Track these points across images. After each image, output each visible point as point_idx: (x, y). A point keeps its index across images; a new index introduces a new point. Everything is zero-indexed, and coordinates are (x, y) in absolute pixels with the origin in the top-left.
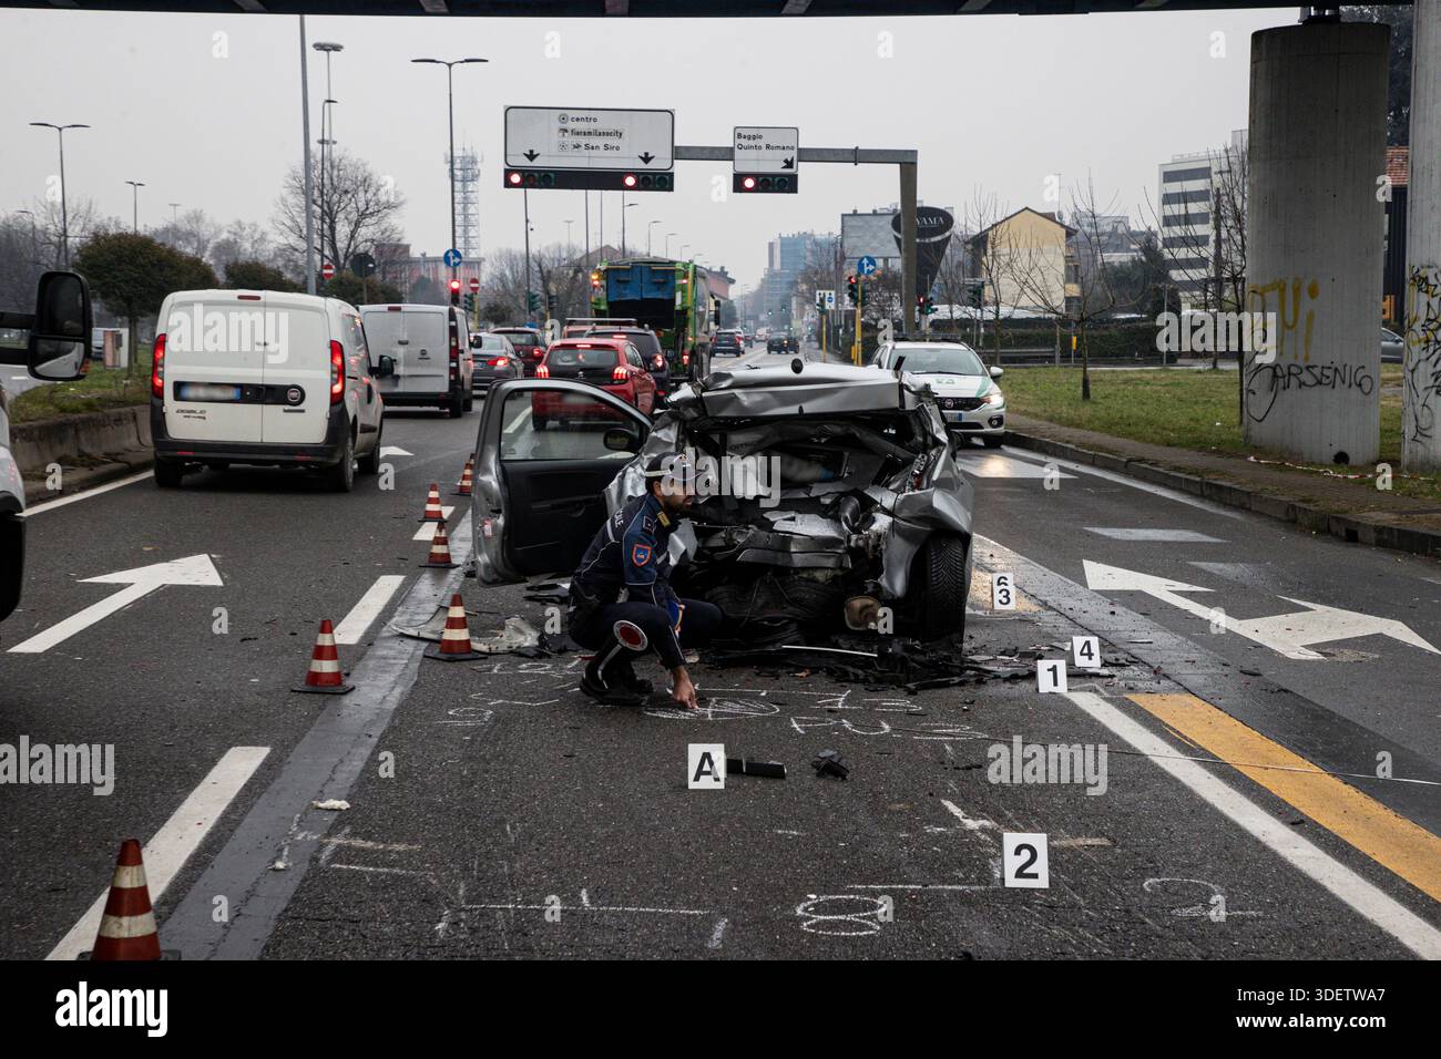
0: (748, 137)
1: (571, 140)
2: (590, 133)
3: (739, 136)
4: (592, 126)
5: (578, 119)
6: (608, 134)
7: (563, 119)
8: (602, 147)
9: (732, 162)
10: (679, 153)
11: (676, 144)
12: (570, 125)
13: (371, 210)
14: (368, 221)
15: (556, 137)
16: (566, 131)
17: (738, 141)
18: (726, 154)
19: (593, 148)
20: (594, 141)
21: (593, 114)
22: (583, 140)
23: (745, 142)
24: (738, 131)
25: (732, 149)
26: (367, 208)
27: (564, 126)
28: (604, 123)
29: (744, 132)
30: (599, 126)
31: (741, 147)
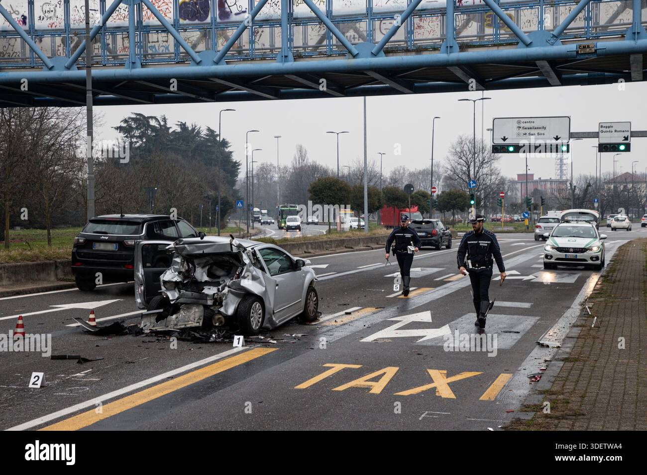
0: (606, 127)
1: (522, 131)
2: (531, 128)
3: (602, 126)
4: (532, 125)
5: (525, 122)
6: (539, 128)
7: (519, 122)
8: (536, 134)
9: (598, 139)
10: (572, 135)
11: (571, 131)
12: (522, 125)
13: (486, 161)
14: (485, 166)
15: (516, 130)
16: (520, 127)
17: (601, 129)
18: (595, 135)
19: (532, 135)
20: (532, 131)
21: (532, 120)
22: (528, 131)
23: (604, 129)
24: (601, 124)
25: (598, 133)
26: (484, 160)
27: (520, 125)
28: (538, 123)
29: (604, 125)
30: (535, 125)
31: (602, 132)
